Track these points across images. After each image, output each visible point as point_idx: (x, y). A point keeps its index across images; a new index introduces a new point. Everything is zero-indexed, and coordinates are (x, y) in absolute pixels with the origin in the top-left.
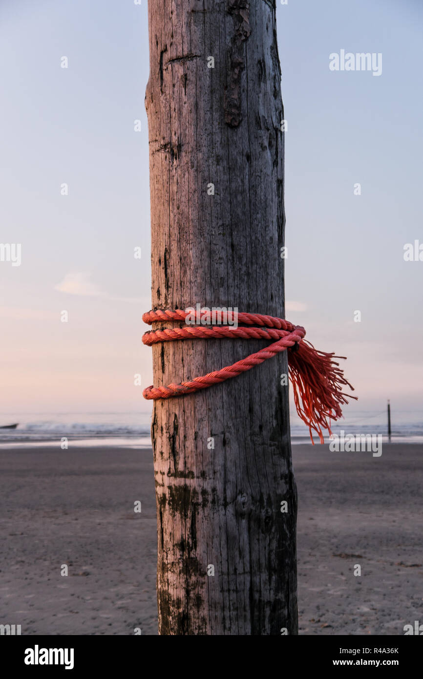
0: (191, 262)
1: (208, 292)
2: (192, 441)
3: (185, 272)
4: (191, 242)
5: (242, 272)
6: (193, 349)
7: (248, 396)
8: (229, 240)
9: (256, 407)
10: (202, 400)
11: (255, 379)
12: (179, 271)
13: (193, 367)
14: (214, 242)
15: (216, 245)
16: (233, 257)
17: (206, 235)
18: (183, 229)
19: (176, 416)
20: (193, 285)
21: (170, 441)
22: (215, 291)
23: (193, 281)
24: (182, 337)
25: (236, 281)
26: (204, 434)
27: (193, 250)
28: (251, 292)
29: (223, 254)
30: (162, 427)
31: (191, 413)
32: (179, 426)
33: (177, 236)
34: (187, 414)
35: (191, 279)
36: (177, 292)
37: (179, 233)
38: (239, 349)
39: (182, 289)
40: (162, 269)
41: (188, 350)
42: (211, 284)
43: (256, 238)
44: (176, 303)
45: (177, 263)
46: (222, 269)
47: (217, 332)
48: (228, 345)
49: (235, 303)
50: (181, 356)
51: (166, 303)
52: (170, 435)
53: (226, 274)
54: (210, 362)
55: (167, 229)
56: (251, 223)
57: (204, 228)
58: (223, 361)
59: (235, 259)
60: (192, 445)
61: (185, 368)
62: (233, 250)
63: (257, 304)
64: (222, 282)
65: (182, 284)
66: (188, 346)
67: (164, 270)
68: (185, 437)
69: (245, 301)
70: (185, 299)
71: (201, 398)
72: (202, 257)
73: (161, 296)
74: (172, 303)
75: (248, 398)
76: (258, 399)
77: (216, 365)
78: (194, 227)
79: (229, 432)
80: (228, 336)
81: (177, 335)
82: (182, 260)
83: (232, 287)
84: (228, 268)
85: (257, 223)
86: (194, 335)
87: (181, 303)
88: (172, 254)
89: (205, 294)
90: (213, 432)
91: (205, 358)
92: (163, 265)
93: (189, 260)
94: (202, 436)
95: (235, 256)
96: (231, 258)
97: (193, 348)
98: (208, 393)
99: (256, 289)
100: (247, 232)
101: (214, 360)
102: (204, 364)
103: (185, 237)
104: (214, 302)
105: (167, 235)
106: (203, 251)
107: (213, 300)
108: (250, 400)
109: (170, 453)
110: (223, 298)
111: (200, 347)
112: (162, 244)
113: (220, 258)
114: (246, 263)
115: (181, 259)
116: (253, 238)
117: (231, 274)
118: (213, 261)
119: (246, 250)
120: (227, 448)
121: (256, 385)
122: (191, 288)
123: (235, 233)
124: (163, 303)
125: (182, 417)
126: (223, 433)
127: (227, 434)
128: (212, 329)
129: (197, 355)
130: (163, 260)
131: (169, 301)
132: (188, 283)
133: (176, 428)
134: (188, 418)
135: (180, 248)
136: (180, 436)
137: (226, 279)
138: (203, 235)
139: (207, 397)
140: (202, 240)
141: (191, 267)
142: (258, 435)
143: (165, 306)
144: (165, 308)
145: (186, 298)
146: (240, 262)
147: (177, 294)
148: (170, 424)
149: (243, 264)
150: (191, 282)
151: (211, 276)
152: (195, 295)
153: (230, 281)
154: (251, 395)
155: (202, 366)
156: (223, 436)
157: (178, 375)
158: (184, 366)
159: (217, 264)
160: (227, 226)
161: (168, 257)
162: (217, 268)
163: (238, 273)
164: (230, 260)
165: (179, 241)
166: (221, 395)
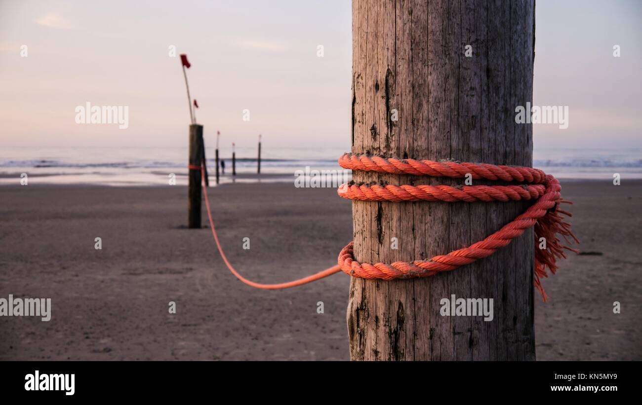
0: (430, 93)
1: (454, 136)
2: (426, 341)
3: (420, 105)
4: (430, 64)
5: (499, 108)
6: (430, 215)
7: (502, 279)
8: (484, 63)
9: (511, 293)
10: (442, 286)
11: (511, 254)
12: (411, 103)
13: (429, 240)
14: (464, 65)
15: (466, 69)
16: (488, 87)
17: (453, 55)
18: (418, 44)
19: (400, 304)
20: (432, 125)
21: (390, 337)
22: (464, 135)
23: (432, 119)
24: (417, 198)
25: (491, 121)
26: (444, 331)
27: (433, 75)
28: (508, 136)
29: (476, 83)
30: (377, 318)
31: (424, 302)
32: (406, 319)
33: (407, 53)
34: (419, 304)
35: (430, 117)
36: (406, 133)
37: (412, 49)
38: (493, 216)
39: (415, 129)
40: (380, 98)
41: (422, 216)
42: (459, 125)
43: (516, 59)
44: (405, 149)
45: (408, 91)
46: (473, 103)
47: (469, 194)
48: (480, 210)
49: (490, 152)
50: (411, 223)
51: (388, 146)
52: (390, 330)
53: (479, 110)
54: (455, 234)
55: (390, 42)
56: (511, 39)
57: (450, 44)
58: (472, 232)
59: (491, 90)
60: (426, 345)
61: (417, 241)
62: (488, 76)
63: (515, 152)
64: (474, 123)
65: (415, 122)
66: (423, 210)
67: (384, 100)
68: (415, 334)
69: (501, 149)
70: (419, 143)
71: (440, 282)
72: (447, 86)
73: (378, 136)
74: (398, 148)
75: (502, 282)
76: (512, 282)
77: (463, 238)
78: (435, 41)
79: (478, 329)
80: (484, 199)
81: (410, 196)
82: (417, 90)
83: (486, 128)
84: (482, 102)
85: (517, 38)
86: (436, 197)
87: (412, 149)
88: (399, 78)
89: (449, 138)
90: (457, 330)
91: (447, 228)
92: (382, 93)
93: (426, 89)
94: (441, 335)
95: (490, 86)
96: (485, 88)
97: (430, 213)
98: (451, 277)
99: (513, 131)
100: (506, 51)
101: (460, 232)
102: (446, 236)
103: (420, 55)
104: (463, 150)
105: (390, 51)
106: (448, 77)
107: (461, 147)
108: (504, 284)
109: (390, 354)
110: (474, 145)
111: (440, 212)
112: (380, 62)
113: (472, 89)
114: (504, 95)
115: (413, 87)
116: (513, 59)
117: (486, 111)
118: (462, 92)
119: (505, 76)
120: (474, 350)
121: (512, 263)
122: (429, 130)
123: (491, 53)
124: (382, 146)
125: (410, 307)
126: (470, 330)
127: (476, 332)
128: (462, 190)
129: (436, 224)
130: (382, 86)
131: (393, 145)
132: (424, 122)
133: (401, 321)
134: (419, 309)
135: (412, 71)
136: (408, 333)
137: (479, 117)
138: (449, 54)
139: (449, 282)
140: (447, 62)
141: (430, 100)
142: (511, 330)
143: (385, 151)
144: (384, 153)
145: (421, 143)
146: (497, 94)
147: (407, 137)
148: (391, 316)
149: (501, 96)
150: (429, 120)
151: (458, 113)
152: (436, 140)
153: (485, 120)
154: (505, 277)
155: (443, 239)
156: (469, 334)
157: (406, 249)
158: (415, 238)
159: (467, 96)
160: (482, 43)
161: (391, 81)
162: (467, 102)
163: (494, 110)
164: (484, 90)
165: (411, 61)
166: (469, 279)
